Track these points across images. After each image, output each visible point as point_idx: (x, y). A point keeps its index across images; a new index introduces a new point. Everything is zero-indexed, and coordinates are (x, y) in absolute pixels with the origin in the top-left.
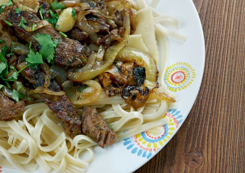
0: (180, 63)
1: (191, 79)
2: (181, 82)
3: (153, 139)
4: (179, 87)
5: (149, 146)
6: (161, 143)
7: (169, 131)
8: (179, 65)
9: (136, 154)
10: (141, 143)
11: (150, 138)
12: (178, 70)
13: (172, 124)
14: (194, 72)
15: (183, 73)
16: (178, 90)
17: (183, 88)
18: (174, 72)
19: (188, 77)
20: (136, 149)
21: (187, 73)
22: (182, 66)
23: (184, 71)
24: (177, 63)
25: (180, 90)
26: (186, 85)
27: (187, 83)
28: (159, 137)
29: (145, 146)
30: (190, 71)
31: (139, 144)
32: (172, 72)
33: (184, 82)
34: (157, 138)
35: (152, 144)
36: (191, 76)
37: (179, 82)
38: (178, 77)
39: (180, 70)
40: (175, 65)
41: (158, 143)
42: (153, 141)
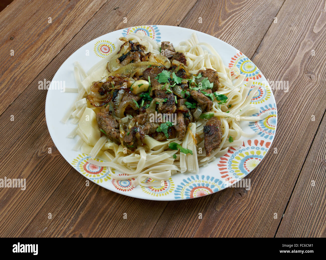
0: (97, 55)
1: (101, 42)
2: (106, 46)
3: (145, 32)
4: (110, 44)
5: (150, 31)
6: (145, 27)
7: (136, 29)
8: (99, 54)
9: (159, 32)
10: (152, 35)
11: (146, 34)
12: (102, 52)
13: (131, 31)
14: (96, 43)
15: (101, 49)
16: (112, 44)
17: (109, 42)
18: (104, 54)
19: (101, 45)
20: (157, 34)
21: (99, 47)
22: (97, 52)
23: (100, 49)
24: (98, 56)
25: (111, 43)
26: (106, 42)
27: (105, 42)
28: (143, 31)
29: (152, 32)
30: (97, 46)
31: (154, 35)
32: (105, 55)
33: (106, 45)
34: (144, 31)
35: (148, 30)
36: (100, 43)
37: (107, 46)
38: (105, 49)
39: (101, 51)
40: (100, 56)
41: (146, 28)
42: (147, 31)
